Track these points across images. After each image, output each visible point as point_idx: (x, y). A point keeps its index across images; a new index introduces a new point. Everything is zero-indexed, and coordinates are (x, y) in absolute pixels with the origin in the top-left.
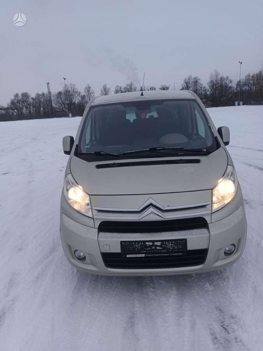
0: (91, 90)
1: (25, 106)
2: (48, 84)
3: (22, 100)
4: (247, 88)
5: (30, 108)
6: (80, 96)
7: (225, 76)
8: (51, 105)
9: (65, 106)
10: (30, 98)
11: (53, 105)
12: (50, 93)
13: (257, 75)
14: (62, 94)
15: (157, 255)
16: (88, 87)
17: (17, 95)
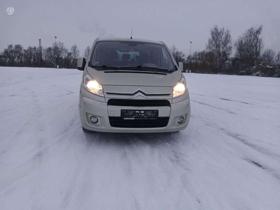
0: (77, 49)
1: (18, 56)
2: (40, 40)
3: (15, 50)
4: (195, 61)
5: (21, 58)
6: (67, 53)
7: (180, 51)
8: (41, 57)
9: (53, 59)
10: (22, 49)
11: (43, 57)
12: (40, 47)
13: (202, 53)
14: (51, 49)
15: (141, 119)
16: (74, 46)
17: (11, 46)
